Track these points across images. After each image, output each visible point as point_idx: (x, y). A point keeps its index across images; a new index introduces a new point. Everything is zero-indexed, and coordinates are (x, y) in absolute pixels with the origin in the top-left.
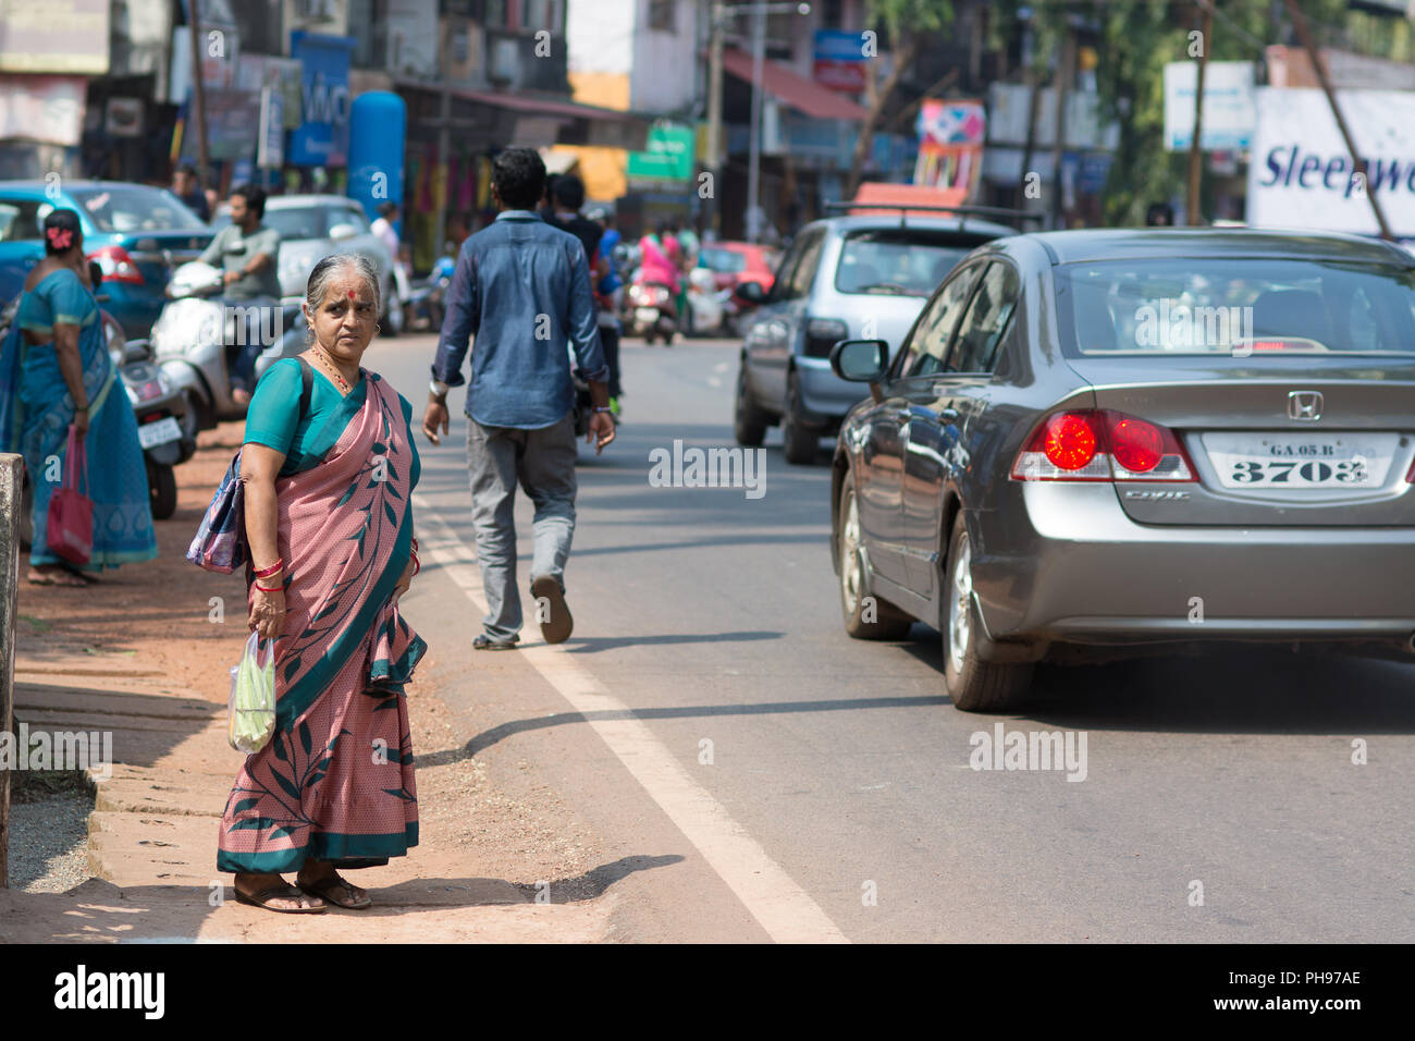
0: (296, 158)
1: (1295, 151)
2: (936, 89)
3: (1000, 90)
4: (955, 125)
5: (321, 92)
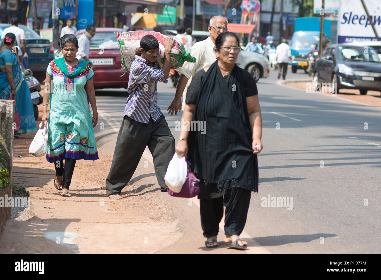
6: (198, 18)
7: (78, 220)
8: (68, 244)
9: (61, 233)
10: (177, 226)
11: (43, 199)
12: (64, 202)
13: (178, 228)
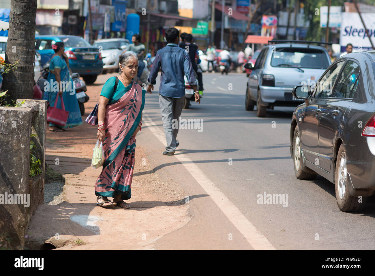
0: (113, 30)
3: (281, 13)
6: (226, 31)
9: (86, 216)
10: (187, 211)
11: (76, 185)
13: (188, 213)
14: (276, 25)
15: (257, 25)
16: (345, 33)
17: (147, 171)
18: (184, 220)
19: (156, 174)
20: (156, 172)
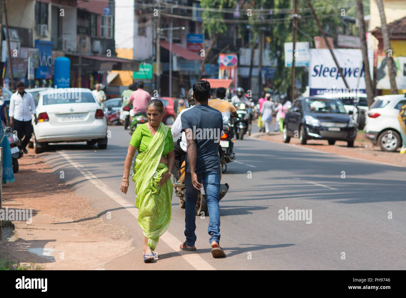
0: (38, 77)
1: (322, 66)
2: (223, 50)
3: (242, 50)
4: (229, 61)
5: (44, 57)
6: (175, 74)
7: (55, 240)
8: (47, 256)
9: (41, 249)
10: (132, 243)
11: (26, 229)
12: (43, 230)
13: (132, 244)
14: (236, 64)
15: (213, 66)
16: (314, 73)
17: (92, 217)
18: (129, 249)
19: (101, 219)
20: (100, 217)
